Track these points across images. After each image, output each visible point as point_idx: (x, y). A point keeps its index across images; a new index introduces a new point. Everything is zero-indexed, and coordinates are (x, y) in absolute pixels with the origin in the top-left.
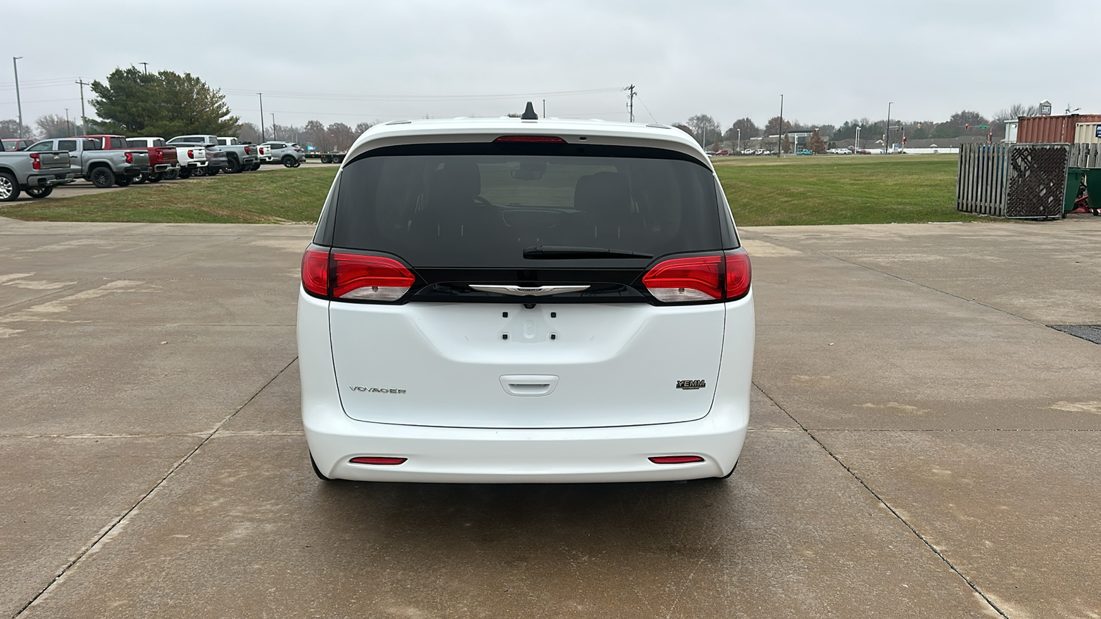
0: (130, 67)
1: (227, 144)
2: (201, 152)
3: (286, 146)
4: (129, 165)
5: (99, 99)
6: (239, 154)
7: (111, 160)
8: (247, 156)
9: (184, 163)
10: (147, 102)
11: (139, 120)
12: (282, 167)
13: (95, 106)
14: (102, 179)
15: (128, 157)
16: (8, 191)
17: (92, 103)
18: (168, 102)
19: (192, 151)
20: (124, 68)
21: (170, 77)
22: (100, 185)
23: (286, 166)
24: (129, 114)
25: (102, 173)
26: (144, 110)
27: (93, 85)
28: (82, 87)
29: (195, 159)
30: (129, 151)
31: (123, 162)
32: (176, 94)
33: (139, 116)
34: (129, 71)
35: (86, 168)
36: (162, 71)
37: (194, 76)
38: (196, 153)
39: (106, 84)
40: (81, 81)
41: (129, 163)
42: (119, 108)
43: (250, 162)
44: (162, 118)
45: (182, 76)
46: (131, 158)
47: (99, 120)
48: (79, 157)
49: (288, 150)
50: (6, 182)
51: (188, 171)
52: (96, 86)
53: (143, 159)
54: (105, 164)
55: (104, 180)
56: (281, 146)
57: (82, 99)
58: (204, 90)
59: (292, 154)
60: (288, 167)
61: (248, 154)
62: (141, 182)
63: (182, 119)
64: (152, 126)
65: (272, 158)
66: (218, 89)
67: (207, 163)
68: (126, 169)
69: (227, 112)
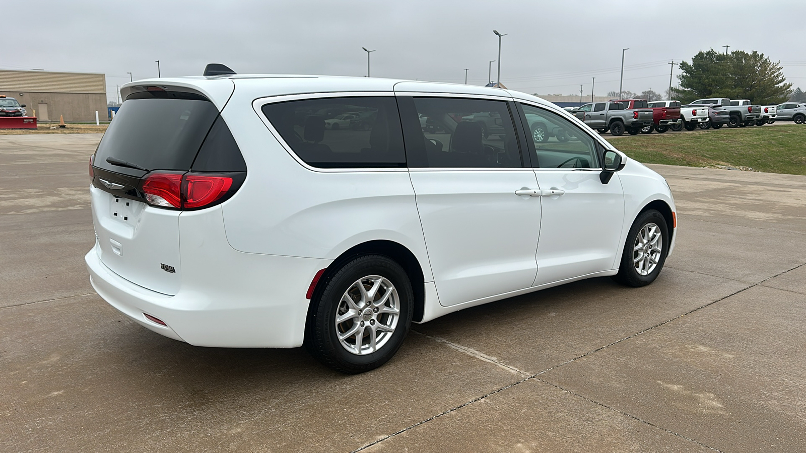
0: (709, 50)
1: (740, 105)
2: (703, 111)
3: (799, 106)
4: (635, 120)
5: (684, 74)
6: (742, 113)
7: (624, 116)
8: (749, 114)
9: (689, 119)
10: (717, 75)
11: (709, 88)
12: (793, 123)
13: (681, 79)
14: (617, 130)
15: (635, 114)
16: (542, 137)
17: (679, 77)
18: (735, 74)
19: (696, 110)
20: (705, 51)
21: (739, 55)
22: (615, 134)
23: (796, 122)
24: (702, 84)
25: (617, 125)
26: (713, 81)
27: (681, 64)
28: (672, 67)
29: (697, 116)
30: (636, 110)
31: (632, 118)
32: (742, 68)
33: (709, 86)
34: (708, 53)
35: (608, 122)
36: (735, 51)
37: (759, 53)
38: (699, 111)
39: (690, 63)
40: (673, 62)
41: (636, 118)
42: (696, 80)
43: (750, 119)
44: (727, 86)
45: (750, 53)
46: (638, 115)
47: (681, 88)
48: (605, 115)
49: (800, 109)
50: (542, 132)
51: (692, 125)
52: (683, 65)
53: (647, 116)
54: (620, 119)
55: (618, 130)
56: (795, 106)
57: (671, 74)
58: (765, 63)
59: (803, 112)
60: (798, 123)
61: (750, 112)
62: (649, 132)
63: (743, 87)
64: (718, 92)
65: (776, 116)
66: (778, 62)
67: (708, 120)
68: (633, 123)
69: (783, 80)
